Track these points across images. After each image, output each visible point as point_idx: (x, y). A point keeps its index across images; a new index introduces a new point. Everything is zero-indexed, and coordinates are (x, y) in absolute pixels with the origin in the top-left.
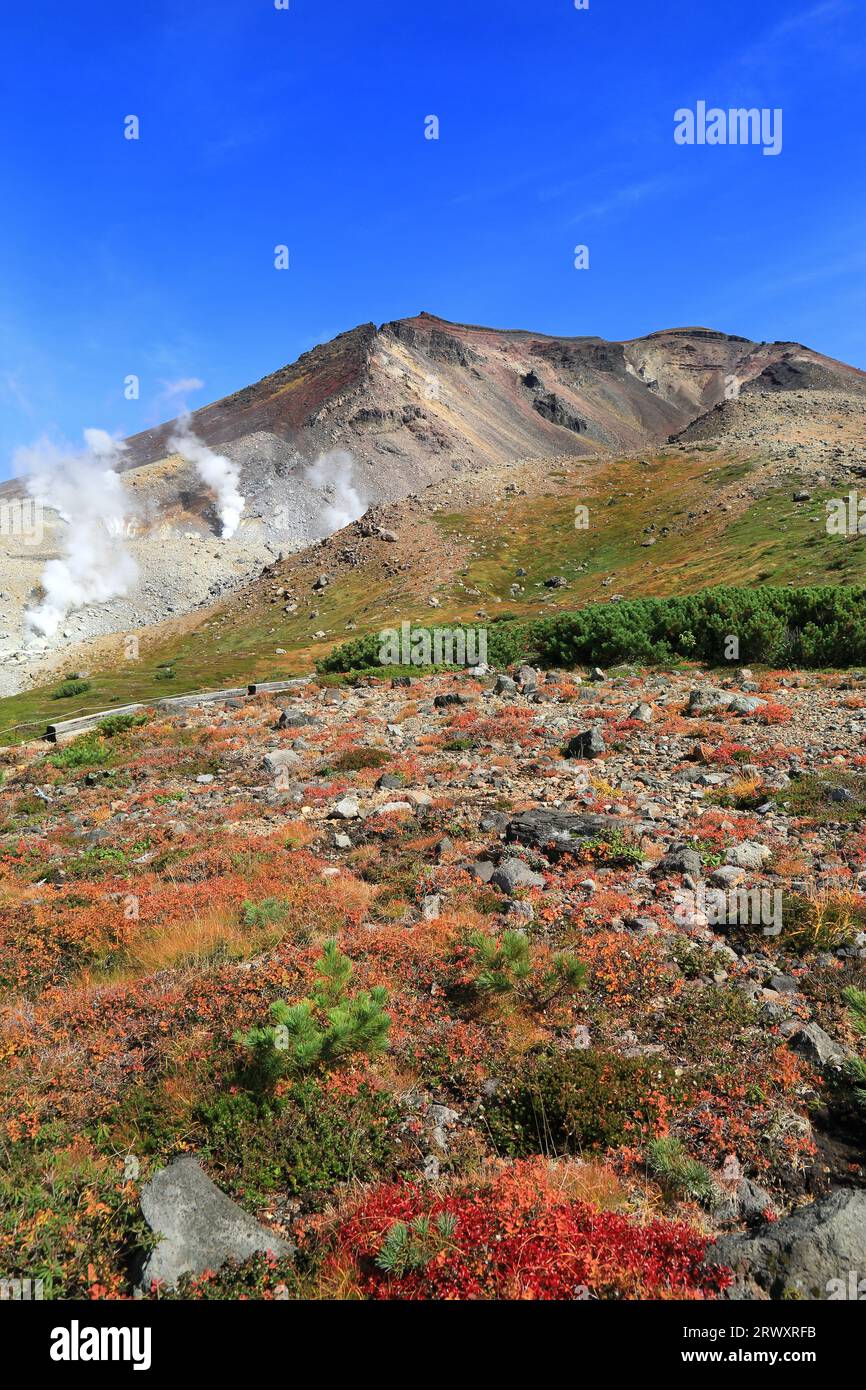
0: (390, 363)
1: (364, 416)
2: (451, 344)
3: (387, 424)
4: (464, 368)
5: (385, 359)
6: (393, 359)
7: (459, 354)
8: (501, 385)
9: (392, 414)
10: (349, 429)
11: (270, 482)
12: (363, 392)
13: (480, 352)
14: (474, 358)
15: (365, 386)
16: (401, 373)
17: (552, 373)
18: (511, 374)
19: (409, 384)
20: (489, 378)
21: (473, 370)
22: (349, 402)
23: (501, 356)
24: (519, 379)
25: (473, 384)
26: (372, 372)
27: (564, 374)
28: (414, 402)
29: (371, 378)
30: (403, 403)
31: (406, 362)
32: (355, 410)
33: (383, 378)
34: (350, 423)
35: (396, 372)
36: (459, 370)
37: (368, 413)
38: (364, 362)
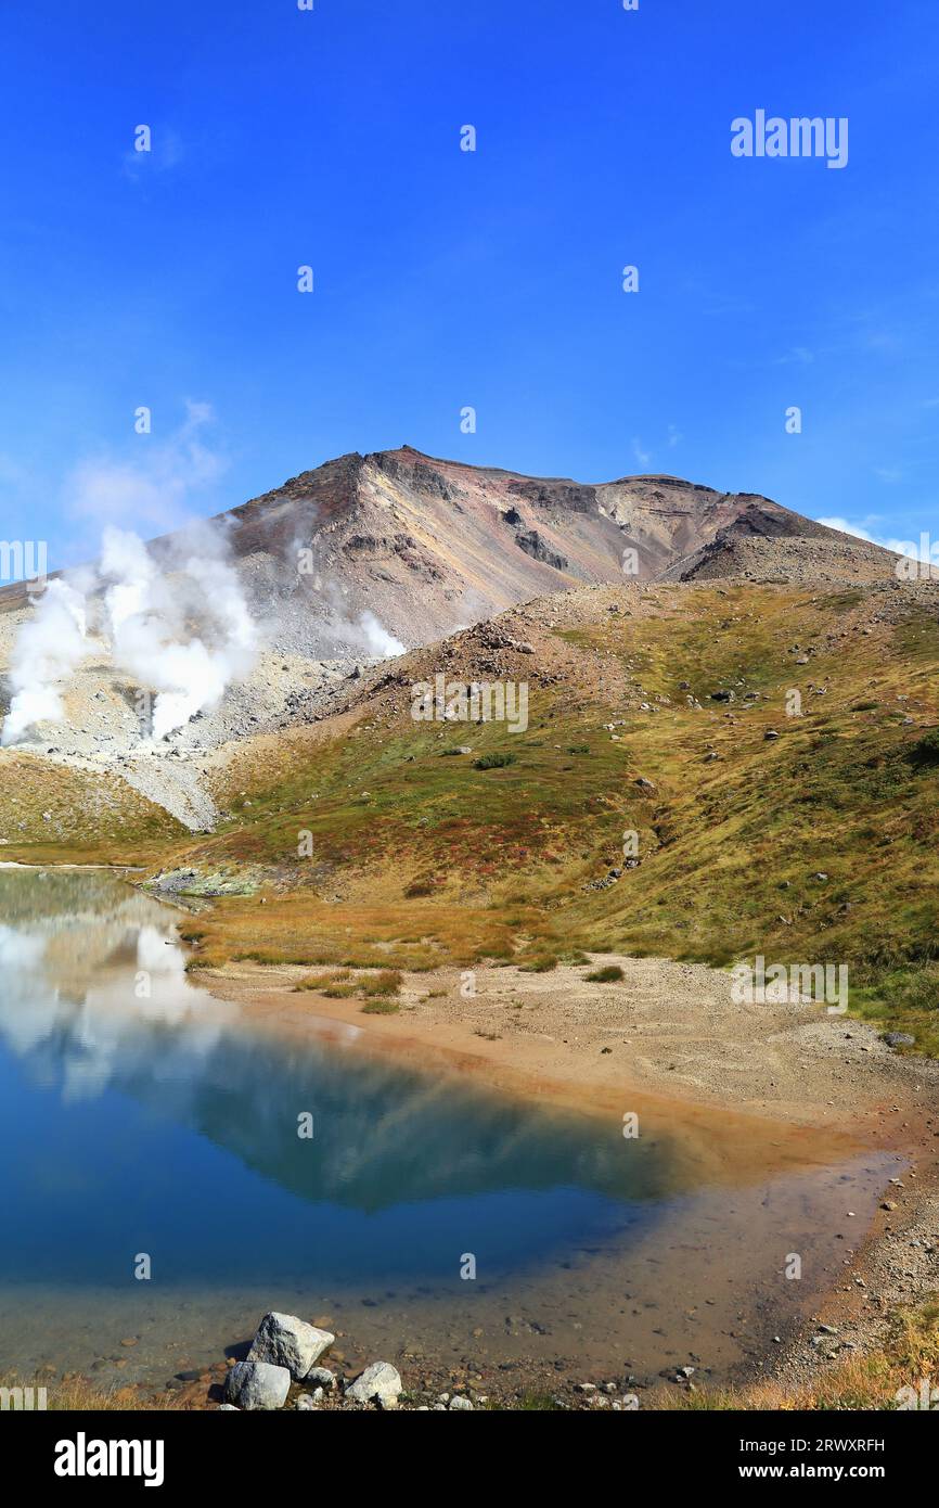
0: (378, 492)
1: (358, 543)
2: (434, 478)
3: (380, 551)
4: (446, 502)
5: (372, 488)
6: (378, 489)
7: (441, 488)
8: (484, 521)
9: (385, 542)
10: (343, 555)
11: (274, 603)
12: (356, 520)
13: (460, 487)
14: (455, 492)
15: (358, 513)
16: (388, 503)
17: (529, 511)
18: (491, 510)
19: (397, 514)
20: (471, 513)
21: (455, 504)
22: (341, 529)
23: (481, 493)
24: (500, 515)
25: (455, 517)
26: (362, 500)
27: (542, 513)
28: (402, 532)
29: (362, 506)
30: (395, 532)
31: (391, 492)
32: (348, 536)
33: (372, 507)
34: (344, 548)
35: (384, 502)
36: (441, 502)
37: (362, 540)
38: (355, 490)
